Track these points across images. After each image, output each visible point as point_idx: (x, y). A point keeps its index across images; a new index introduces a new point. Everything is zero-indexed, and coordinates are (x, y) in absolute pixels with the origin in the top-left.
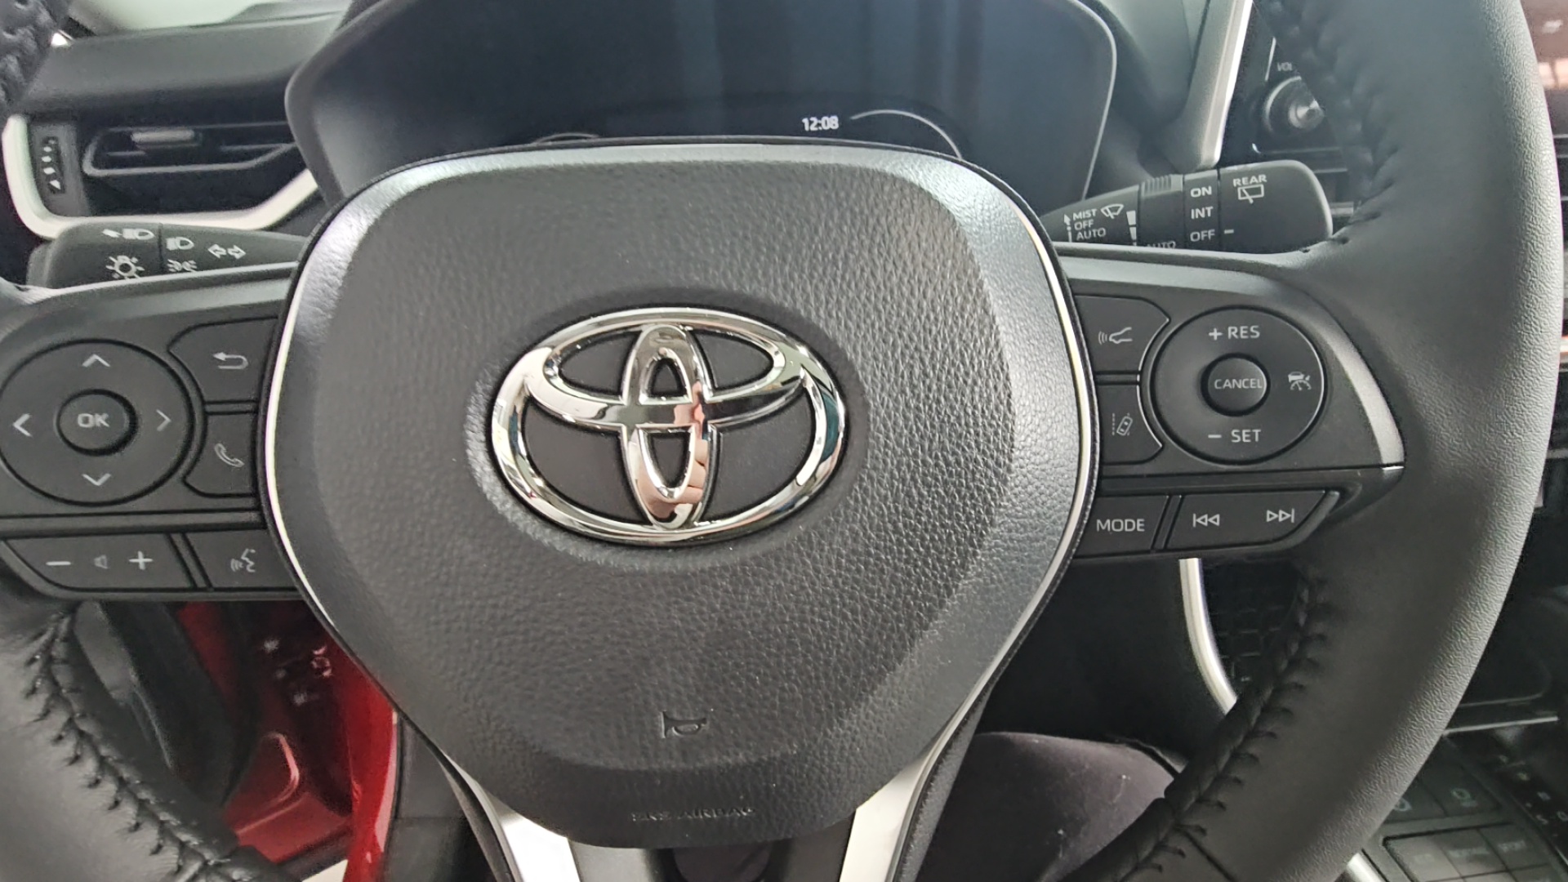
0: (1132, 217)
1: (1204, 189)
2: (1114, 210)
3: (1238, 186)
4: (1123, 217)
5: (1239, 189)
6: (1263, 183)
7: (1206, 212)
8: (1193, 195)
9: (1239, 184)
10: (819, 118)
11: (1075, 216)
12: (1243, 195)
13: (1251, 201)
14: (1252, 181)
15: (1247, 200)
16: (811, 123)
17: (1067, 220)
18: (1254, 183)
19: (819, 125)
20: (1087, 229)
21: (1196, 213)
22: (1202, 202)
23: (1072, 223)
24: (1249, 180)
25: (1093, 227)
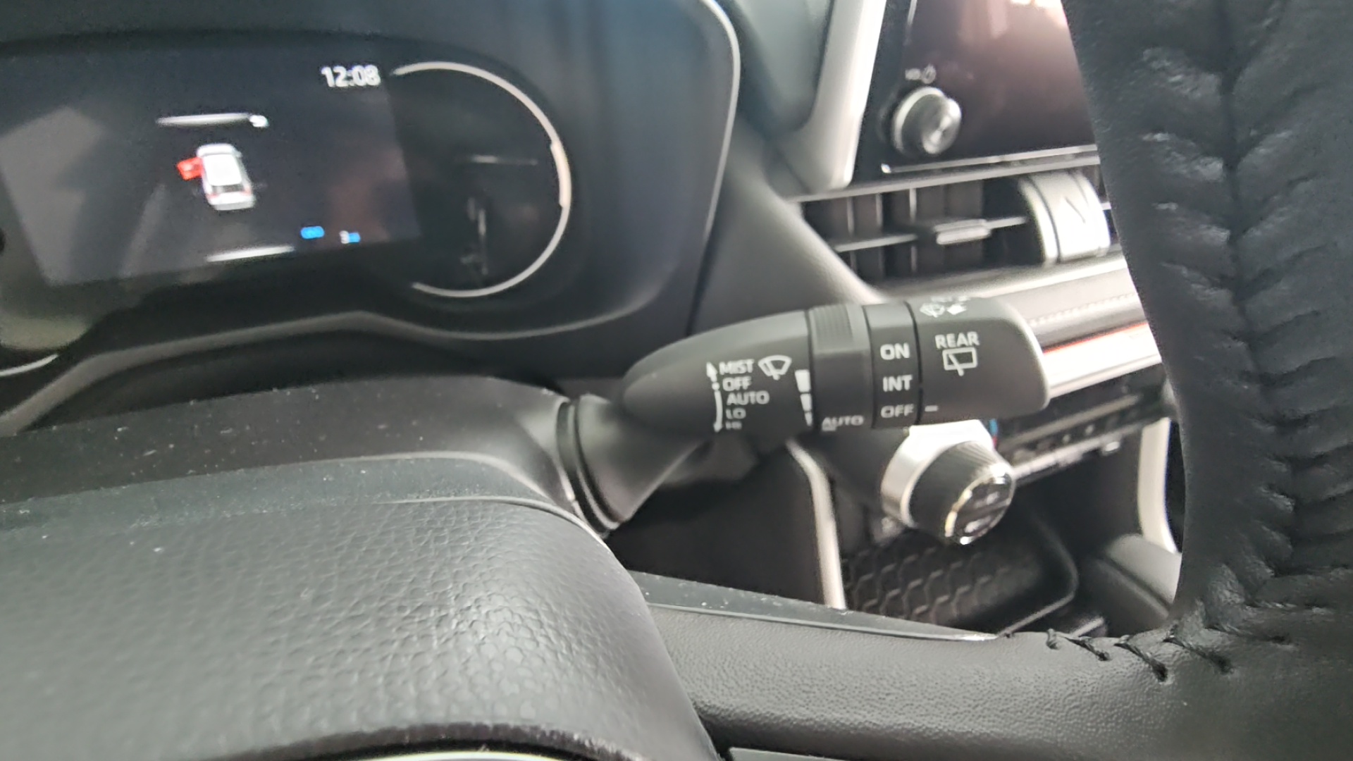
0: (803, 379)
1: (898, 347)
2: (778, 365)
3: (943, 349)
4: (790, 377)
5: (945, 353)
6: (974, 345)
7: (903, 383)
8: (884, 356)
9: (945, 346)
10: (348, 67)
11: (724, 368)
12: (950, 362)
13: (961, 373)
14: (959, 343)
15: (955, 372)
16: (336, 75)
17: (711, 372)
18: (963, 346)
19: (349, 78)
20: (742, 391)
21: (890, 384)
22: (896, 368)
23: (720, 378)
24: (956, 339)
25: (750, 389)
